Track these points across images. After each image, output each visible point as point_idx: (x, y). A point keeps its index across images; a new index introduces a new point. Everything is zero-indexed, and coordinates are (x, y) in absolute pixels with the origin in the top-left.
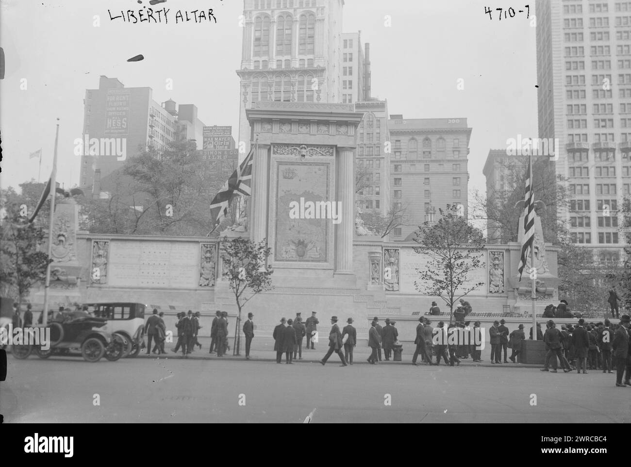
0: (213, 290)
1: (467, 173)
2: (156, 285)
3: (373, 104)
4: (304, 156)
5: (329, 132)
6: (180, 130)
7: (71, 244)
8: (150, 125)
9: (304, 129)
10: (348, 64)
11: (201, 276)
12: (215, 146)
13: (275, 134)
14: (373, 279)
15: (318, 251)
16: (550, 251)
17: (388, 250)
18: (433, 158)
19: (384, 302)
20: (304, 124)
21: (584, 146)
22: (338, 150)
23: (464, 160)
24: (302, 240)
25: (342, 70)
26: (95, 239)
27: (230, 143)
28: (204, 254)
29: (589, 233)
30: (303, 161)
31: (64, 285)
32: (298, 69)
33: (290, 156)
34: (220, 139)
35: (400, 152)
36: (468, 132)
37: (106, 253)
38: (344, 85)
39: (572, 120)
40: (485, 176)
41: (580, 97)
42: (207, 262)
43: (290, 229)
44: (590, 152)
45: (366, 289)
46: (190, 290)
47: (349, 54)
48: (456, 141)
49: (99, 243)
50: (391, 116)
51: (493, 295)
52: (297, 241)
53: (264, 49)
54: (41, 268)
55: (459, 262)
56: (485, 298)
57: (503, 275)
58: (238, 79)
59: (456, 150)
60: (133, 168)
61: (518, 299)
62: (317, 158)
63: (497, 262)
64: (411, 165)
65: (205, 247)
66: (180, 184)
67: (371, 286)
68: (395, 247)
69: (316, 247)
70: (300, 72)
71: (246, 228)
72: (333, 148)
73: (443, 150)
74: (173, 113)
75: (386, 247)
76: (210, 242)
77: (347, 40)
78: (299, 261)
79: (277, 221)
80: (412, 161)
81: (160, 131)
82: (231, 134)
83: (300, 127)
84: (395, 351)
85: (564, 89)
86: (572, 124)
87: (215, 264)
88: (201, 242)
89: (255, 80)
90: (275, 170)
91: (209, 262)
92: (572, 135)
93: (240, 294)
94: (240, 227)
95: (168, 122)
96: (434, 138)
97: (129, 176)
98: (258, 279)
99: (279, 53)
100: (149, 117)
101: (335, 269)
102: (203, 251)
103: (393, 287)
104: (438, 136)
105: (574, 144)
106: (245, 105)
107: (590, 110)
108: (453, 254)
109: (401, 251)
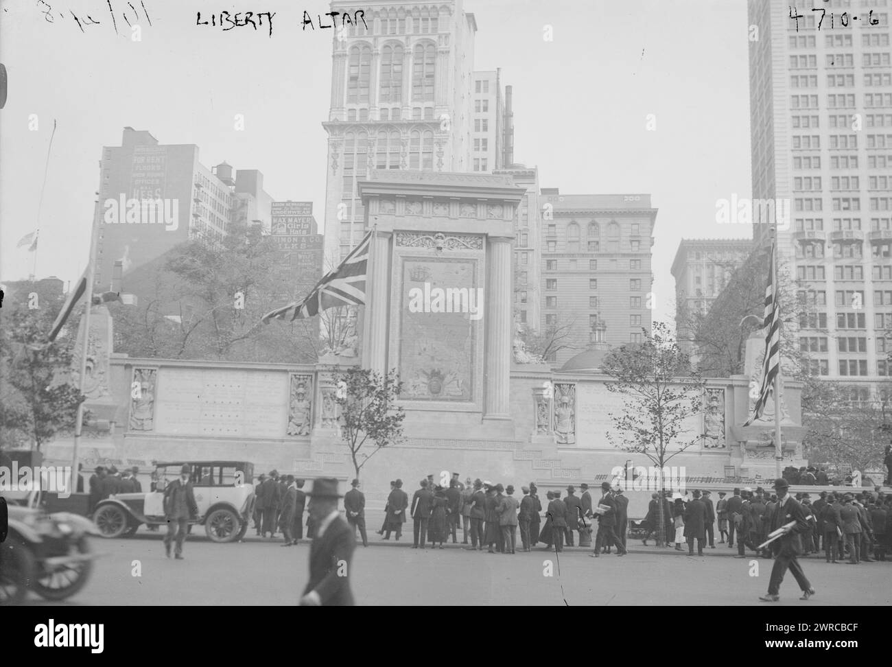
0: (310, 441)
1: (651, 273)
2: (224, 433)
3: (518, 172)
4: (440, 248)
5: (476, 216)
6: (238, 206)
7: (102, 373)
8: (195, 199)
9: (441, 210)
10: (482, 115)
11: (290, 421)
12: (288, 230)
13: (400, 216)
14: (539, 426)
15: (460, 386)
16: (791, 388)
17: (559, 385)
18: (603, 251)
19: (556, 460)
20: (442, 203)
21: (819, 236)
22: (489, 241)
23: (646, 255)
24: (436, 370)
25: (473, 124)
26: (138, 365)
27: (310, 227)
28: (295, 389)
29: (826, 361)
30: (440, 256)
31: (90, 432)
32: (410, 122)
33: (420, 248)
34: (296, 220)
35: (555, 242)
36: (652, 214)
37: (152, 386)
38: (475, 145)
39: (801, 200)
40: (674, 278)
41: (812, 166)
42: (299, 400)
43: (420, 354)
44: (826, 245)
45: (530, 442)
46: (274, 440)
47: (484, 101)
48: (635, 227)
49: (142, 371)
50: (541, 189)
51: (710, 451)
52: (429, 372)
53: (363, 92)
54: (70, 408)
55: (672, 404)
56: (697, 455)
57: (723, 422)
58: (326, 135)
59: (635, 239)
60: (178, 261)
61: (746, 457)
62: (459, 252)
63: (715, 403)
64: (571, 260)
65: (296, 378)
66: (247, 286)
67: (536, 437)
68: (570, 381)
69: (458, 380)
70: (414, 126)
71: (355, 351)
72: (482, 238)
73: (617, 239)
74: (228, 182)
75: (557, 380)
76: (303, 371)
77: (480, 81)
78: (433, 400)
79: (401, 341)
80: (573, 255)
81: (209, 208)
82: (311, 213)
83: (435, 208)
84: (582, 534)
85: (790, 155)
86: (802, 205)
87: (310, 403)
88: (291, 371)
89: (349, 137)
90: (399, 269)
91: (302, 400)
92: (802, 220)
93: (358, 449)
94: (348, 349)
95: (221, 195)
96: (602, 222)
97: (173, 273)
98: (383, 427)
99: (384, 98)
100: (194, 187)
101: (485, 412)
102: (294, 384)
103: (566, 438)
104: (609, 220)
105: (804, 232)
106: (335, 172)
107: (827, 184)
108: (663, 393)
109: (578, 387)
